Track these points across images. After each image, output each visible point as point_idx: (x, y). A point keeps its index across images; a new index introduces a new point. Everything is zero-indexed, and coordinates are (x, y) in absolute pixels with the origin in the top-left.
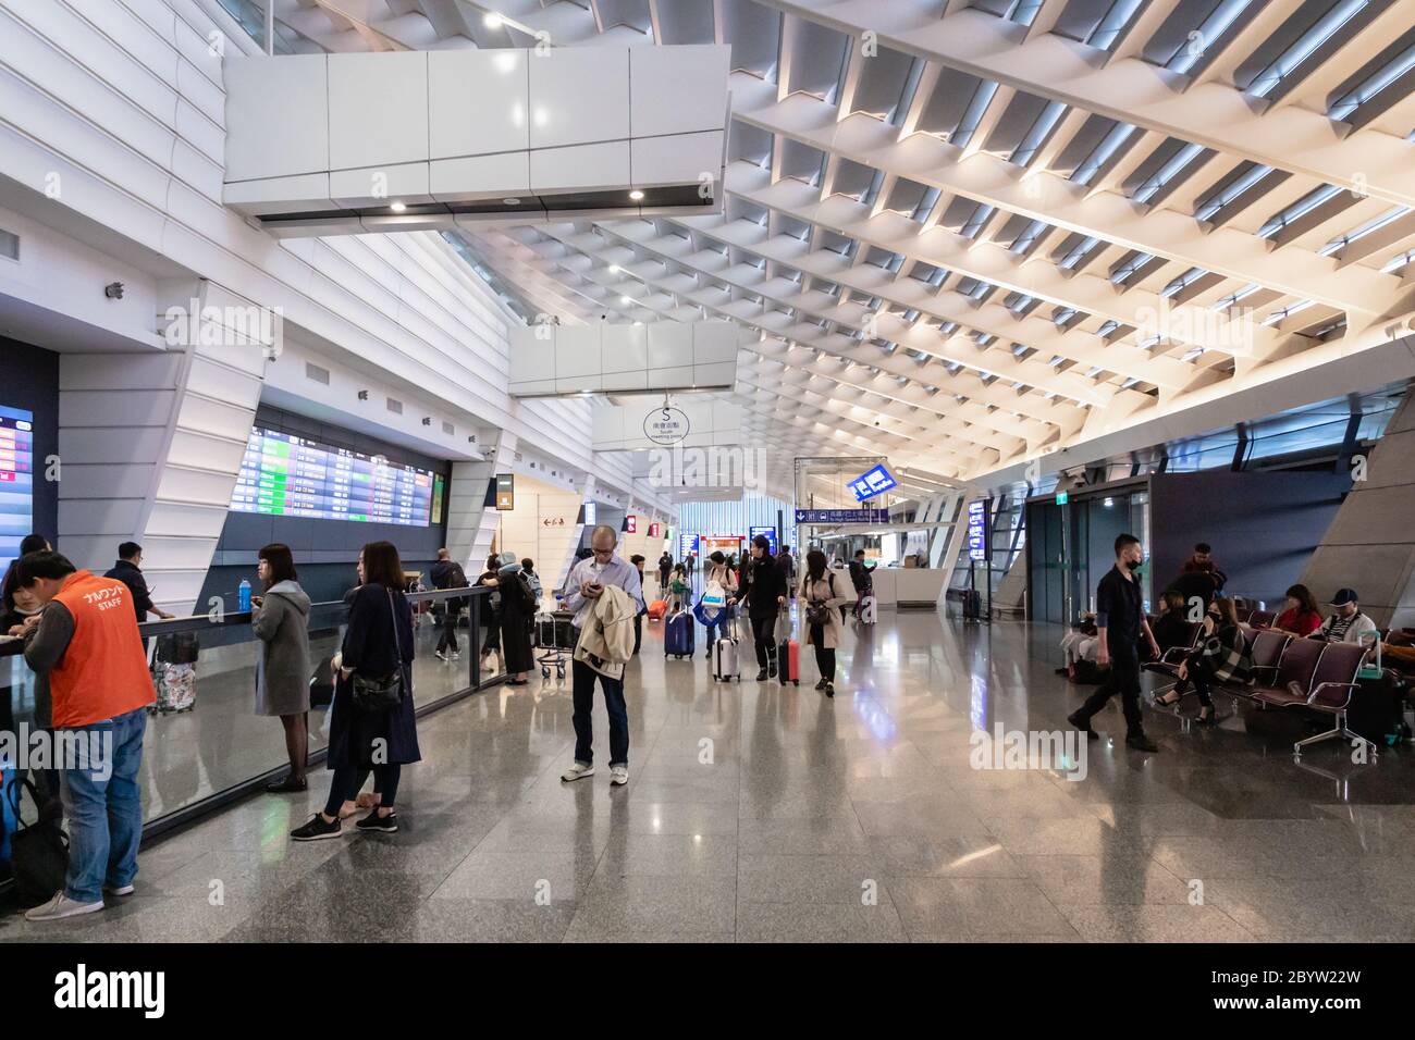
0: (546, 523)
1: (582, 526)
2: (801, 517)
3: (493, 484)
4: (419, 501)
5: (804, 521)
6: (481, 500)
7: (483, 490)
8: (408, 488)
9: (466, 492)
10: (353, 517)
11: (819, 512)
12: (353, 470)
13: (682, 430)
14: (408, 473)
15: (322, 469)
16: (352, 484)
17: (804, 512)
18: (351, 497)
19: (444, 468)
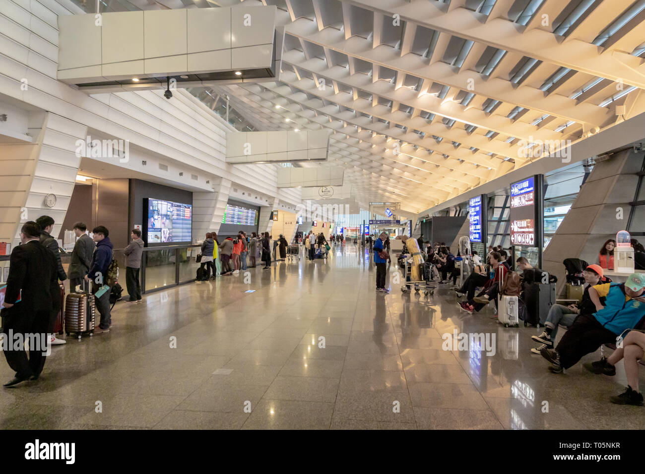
0: (286, 223)
1: (298, 224)
2: (371, 222)
3: (272, 213)
4: (253, 218)
5: (372, 223)
6: (269, 218)
7: (269, 215)
8: (250, 215)
9: (265, 215)
10: (238, 223)
11: (377, 221)
12: (239, 211)
13: (331, 193)
14: (250, 211)
15: (233, 212)
16: (238, 215)
17: (372, 221)
18: (238, 218)
19: (259, 209)
